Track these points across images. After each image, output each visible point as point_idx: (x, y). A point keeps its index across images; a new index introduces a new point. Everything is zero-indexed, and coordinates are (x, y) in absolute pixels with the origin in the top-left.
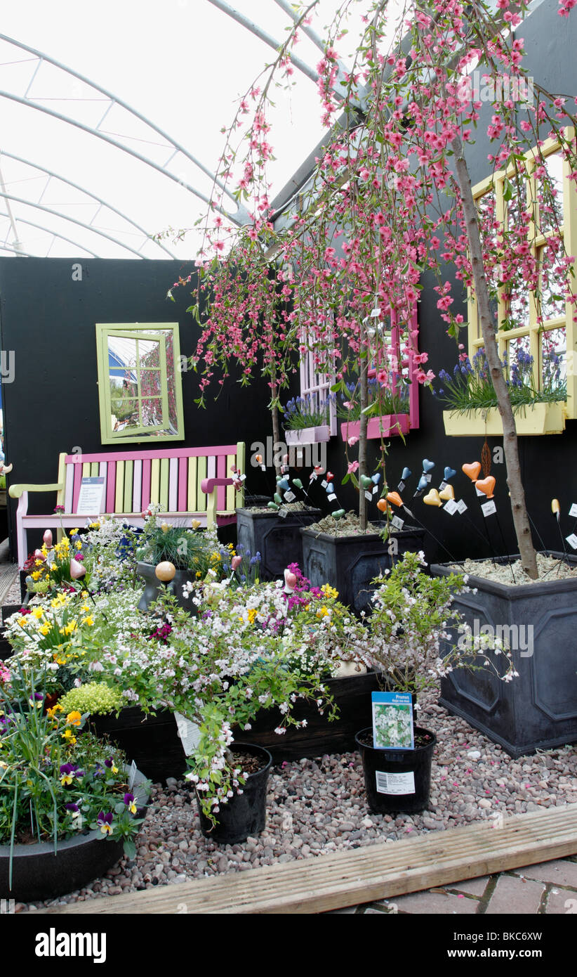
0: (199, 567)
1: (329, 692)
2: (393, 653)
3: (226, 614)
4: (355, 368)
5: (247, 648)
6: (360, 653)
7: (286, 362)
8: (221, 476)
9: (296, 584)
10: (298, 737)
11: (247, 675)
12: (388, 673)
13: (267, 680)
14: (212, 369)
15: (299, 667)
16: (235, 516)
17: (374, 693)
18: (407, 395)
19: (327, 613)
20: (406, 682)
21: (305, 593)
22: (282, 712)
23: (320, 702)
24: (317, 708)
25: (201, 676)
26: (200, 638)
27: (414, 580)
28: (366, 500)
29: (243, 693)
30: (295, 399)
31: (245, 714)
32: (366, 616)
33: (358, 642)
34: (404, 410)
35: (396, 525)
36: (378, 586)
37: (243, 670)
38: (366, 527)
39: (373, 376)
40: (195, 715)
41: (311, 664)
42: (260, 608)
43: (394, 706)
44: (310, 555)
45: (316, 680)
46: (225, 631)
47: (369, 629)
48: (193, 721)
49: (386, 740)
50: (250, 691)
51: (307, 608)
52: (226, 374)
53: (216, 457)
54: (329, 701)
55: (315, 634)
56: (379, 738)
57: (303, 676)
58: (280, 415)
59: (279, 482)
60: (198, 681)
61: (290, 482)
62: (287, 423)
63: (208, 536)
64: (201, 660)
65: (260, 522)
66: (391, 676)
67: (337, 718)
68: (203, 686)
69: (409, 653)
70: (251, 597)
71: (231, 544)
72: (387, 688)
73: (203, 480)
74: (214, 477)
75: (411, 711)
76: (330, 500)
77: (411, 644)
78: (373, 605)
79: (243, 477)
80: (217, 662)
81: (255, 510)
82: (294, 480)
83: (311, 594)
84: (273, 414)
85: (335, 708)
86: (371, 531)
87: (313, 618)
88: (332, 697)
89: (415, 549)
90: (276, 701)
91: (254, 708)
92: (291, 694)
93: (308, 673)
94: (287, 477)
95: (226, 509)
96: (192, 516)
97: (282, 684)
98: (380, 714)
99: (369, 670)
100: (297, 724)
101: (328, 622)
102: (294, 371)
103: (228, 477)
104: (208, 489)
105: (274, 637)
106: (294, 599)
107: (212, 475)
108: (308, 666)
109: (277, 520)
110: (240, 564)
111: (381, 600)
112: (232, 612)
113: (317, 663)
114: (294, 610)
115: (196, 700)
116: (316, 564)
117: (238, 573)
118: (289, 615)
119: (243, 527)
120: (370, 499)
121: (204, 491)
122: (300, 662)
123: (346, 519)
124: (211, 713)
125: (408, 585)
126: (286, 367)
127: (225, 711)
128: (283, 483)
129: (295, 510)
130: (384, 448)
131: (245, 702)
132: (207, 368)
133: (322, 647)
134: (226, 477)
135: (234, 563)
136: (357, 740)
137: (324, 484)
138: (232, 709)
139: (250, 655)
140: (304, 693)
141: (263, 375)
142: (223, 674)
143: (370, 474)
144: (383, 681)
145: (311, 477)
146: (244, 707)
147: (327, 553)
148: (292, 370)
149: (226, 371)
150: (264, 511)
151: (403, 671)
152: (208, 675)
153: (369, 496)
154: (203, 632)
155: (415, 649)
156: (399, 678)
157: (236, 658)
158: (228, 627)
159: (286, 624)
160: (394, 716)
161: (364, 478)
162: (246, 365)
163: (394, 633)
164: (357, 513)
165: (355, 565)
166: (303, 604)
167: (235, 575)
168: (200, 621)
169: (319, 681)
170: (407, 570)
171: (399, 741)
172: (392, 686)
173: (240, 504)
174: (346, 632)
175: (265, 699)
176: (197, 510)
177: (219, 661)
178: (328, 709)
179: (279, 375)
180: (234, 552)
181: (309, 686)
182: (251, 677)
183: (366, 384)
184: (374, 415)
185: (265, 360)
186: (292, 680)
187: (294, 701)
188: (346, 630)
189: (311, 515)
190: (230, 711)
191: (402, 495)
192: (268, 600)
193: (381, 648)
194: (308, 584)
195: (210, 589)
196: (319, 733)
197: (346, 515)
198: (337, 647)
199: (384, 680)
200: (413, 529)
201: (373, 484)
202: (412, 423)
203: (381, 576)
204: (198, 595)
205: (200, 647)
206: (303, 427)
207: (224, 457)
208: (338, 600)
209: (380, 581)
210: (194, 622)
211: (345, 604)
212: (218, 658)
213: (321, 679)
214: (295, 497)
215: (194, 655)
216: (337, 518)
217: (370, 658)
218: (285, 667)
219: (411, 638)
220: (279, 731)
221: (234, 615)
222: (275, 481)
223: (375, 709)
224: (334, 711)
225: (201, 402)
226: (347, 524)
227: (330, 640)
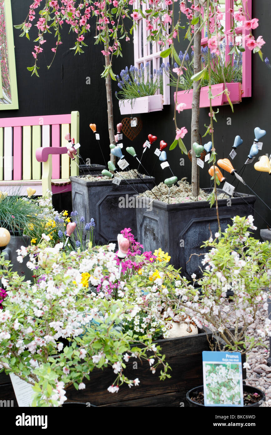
0: (34, 234)
1: (161, 352)
2: (224, 316)
3: (60, 277)
4: (188, 35)
5: (81, 309)
6: (191, 315)
7: (119, 30)
8: (56, 145)
9: (130, 249)
10: (132, 396)
11: (81, 336)
12: (219, 334)
13: (100, 340)
14: (45, 36)
15: (132, 329)
16: (70, 184)
17: (204, 353)
18: (240, 63)
19: (159, 277)
20: (236, 342)
21: (137, 257)
22: (116, 372)
23: (152, 361)
24: (150, 367)
25: (36, 338)
26: (34, 301)
27: (244, 244)
28: (198, 167)
29: (76, 353)
30: (129, 69)
31: (79, 374)
32: (197, 278)
33: (189, 304)
34: (237, 79)
35: (227, 192)
36: (208, 249)
37: (78, 332)
38: (198, 194)
39: (205, 45)
40: (30, 376)
41: (144, 326)
42: (93, 271)
43: (225, 366)
44: (143, 221)
45: (148, 340)
46: (60, 295)
47: (200, 290)
48: (28, 382)
49: (216, 397)
50: (84, 352)
51: (140, 272)
52: (59, 42)
53: (51, 126)
54: (161, 361)
55: (148, 297)
56: (209, 396)
57: (136, 336)
58: (114, 84)
59: (112, 151)
60: (33, 343)
61: (123, 151)
62: (120, 93)
63: (42, 202)
64: (36, 323)
65: (94, 189)
66: (221, 336)
67: (169, 376)
68: (38, 348)
69: (239, 313)
70: (84, 260)
71: (66, 211)
72: (218, 348)
73: (38, 150)
74: (48, 146)
75: (241, 370)
76: (163, 168)
77: (240, 306)
78: (203, 267)
79: (77, 146)
80: (52, 324)
81: (90, 179)
82: (128, 149)
83: (143, 257)
84: (107, 82)
85: (167, 366)
86: (203, 198)
87: (145, 280)
88: (164, 357)
89: (244, 214)
90: (109, 361)
91: (88, 368)
92: (124, 353)
93: (140, 334)
94: (121, 146)
95: (60, 177)
96: (27, 185)
97: (115, 344)
98: (210, 372)
99: (200, 331)
100: (130, 383)
101: (160, 284)
102: (128, 39)
103: (63, 146)
104: (43, 158)
105: (109, 300)
106: (127, 263)
107: (46, 144)
108: (141, 327)
109: (110, 188)
110: (74, 231)
111: (211, 263)
112: (65, 276)
113: (150, 324)
114: (128, 274)
115: (32, 361)
116: (149, 230)
117: (73, 240)
118: (122, 279)
119: (77, 195)
120: (202, 166)
121: (38, 160)
122: (133, 324)
123: (178, 186)
124: (45, 373)
125: (238, 249)
126: (119, 35)
127: (59, 372)
128: (116, 151)
129: (129, 178)
130: (212, 114)
131: (79, 363)
132: (40, 35)
133: (155, 309)
134: (61, 145)
135: (68, 229)
136: (188, 398)
137: (157, 152)
138: (66, 369)
139: (84, 316)
140: (136, 353)
141: (97, 43)
142: (57, 336)
143: (202, 142)
144: (213, 341)
145: (144, 146)
146: (78, 367)
147: (160, 219)
148: (125, 38)
149: (59, 38)
150: (99, 179)
151: (233, 331)
152: (43, 337)
153: (201, 164)
154: (38, 295)
155: (244, 310)
156: (229, 338)
157: (69, 320)
158: (62, 290)
159: (119, 287)
160: (224, 375)
161: (196, 146)
162: (79, 32)
163: (224, 295)
164: (189, 181)
165: (187, 232)
166: (137, 268)
167: (70, 241)
168: (35, 285)
169: (151, 341)
170: (237, 234)
171: (229, 399)
172: (222, 346)
173: (74, 173)
174: (177, 294)
175: (99, 360)
176: (32, 179)
177: (54, 323)
178: (160, 368)
179: (112, 43)
180: (68, 219)
181: (141, 346)
182: (84, 338)
183: (199, 52)
184: (206, 83)
185: (98, 27)
186: (125, 340)
187: (127, 360)
188: (178, 292)
189: (145, 183)
190: (64, 371)
191: (233, 162)
192: (101, 263)
193: (211, 309)
194: (141, 249)
195: (44, 254)
196: (152, 392)
197: (178, 183)
198: (169, 309)
199: (215, 340)
200: (244, 195)
201: (205, 152)
202: (244, 91)
203: (211, 239)
204: (32, 258)
205: (35, 309)
206: (136, 96)
207: (58, 126)
208: (170, 263)
209: (210, 245)
210: (29, 286)
211: (176, 267)
212: (52, 320)
213: (153, 340)
214: (128, 164)
215: (29, 318)
216: (170, 185)
217: (201, 319)
218: (119, 328)
219: (241, 300)
220: (112, 389)
221: (67, 278)
222: (109, 149)
223: (206, 368)
224: (166, 370)
225: (34, 69)
226: (179, 191)
227: (162, 302)
